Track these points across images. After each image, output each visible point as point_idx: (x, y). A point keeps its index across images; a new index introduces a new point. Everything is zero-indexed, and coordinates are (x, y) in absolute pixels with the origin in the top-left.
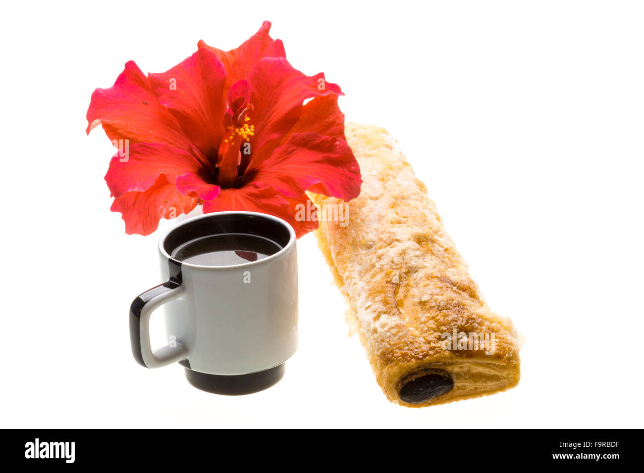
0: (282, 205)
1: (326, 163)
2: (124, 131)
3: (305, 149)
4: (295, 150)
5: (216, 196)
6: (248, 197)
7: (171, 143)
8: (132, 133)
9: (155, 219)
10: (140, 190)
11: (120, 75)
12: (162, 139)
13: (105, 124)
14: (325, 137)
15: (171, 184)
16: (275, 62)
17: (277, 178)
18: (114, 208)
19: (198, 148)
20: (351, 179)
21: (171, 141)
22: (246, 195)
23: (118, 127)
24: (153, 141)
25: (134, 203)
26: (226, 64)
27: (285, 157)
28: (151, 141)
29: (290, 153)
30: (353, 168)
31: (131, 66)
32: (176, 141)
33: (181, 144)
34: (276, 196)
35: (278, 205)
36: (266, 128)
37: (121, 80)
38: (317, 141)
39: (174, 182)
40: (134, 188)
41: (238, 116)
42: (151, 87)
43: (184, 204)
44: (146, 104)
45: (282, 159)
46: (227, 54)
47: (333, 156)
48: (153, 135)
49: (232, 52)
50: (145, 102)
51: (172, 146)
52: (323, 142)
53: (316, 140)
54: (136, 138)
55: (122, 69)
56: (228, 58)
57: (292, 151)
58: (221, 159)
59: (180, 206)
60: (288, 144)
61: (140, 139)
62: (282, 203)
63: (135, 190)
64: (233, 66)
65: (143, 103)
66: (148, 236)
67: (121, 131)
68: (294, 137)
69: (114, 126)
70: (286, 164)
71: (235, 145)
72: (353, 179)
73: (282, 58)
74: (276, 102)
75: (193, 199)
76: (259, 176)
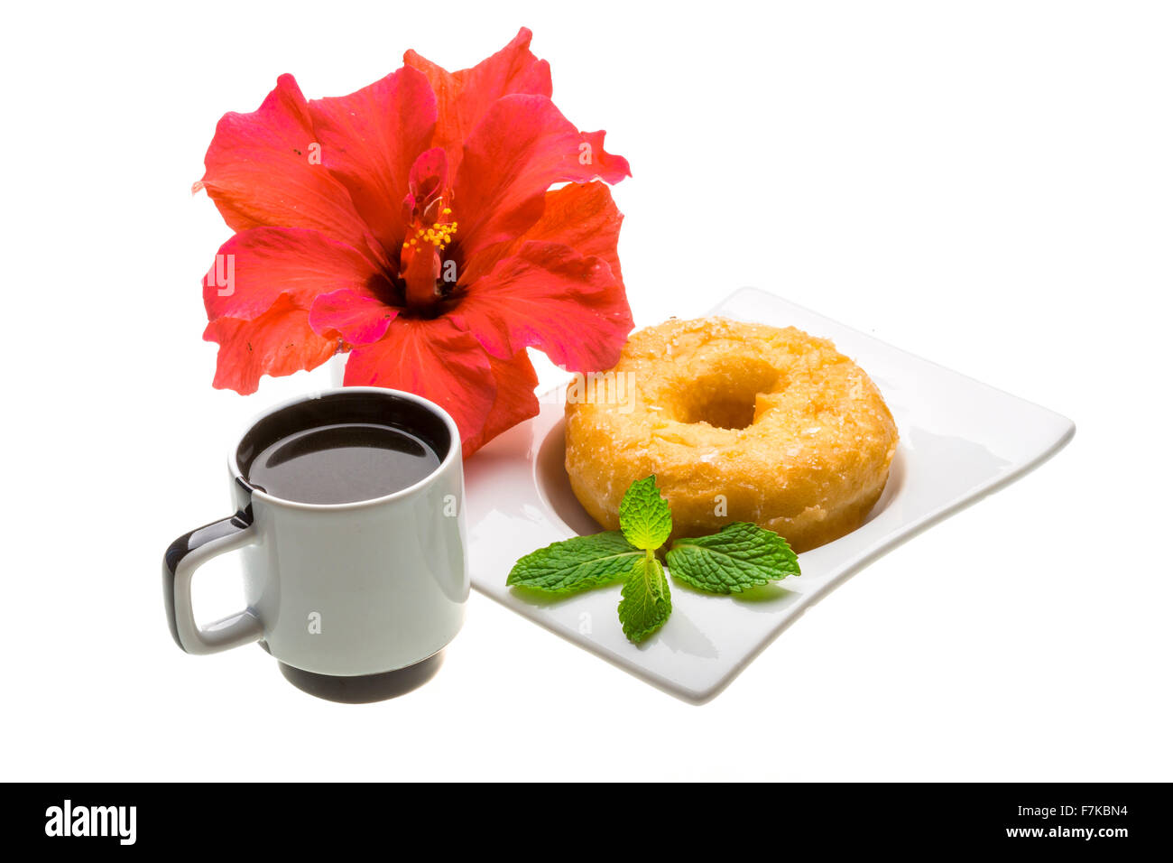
0: (479, 368)
1: (572, 300)
2: (245, 205)
3: (544, 270)
4: (526, 269)
5: (377, 336)
6: (431, 344)
7: (328, 228)
8: (259, 209)
9: (256, 372)
10: (245, 317)
11: (271, 93)
12: (312, 220)
13: (213, 191)
14: (579, 254)
15: (302, 310)
16: (527, 103)
17: (487, 315)
18: (208, 336)
19: (376, 239)
20: (606, 336)
21: (330, 224)
22: (428, 341)
23: (235, 197)
24: (295, 224)
25: (235, 336)
26: (444, 99)
27: (509, 279)
28: (290, 224)
29: (516, 274)
30: (617, 314)
31: (287, 83)
32: (339, 225)
33: (347, 231)
34: (475, 351)
35: (472, 367)
36: (490, 221)
37: (271, 102)
38: (564, 260)
39: (309, 306)
40: (236, 312)
41: (424, 208)
42: (311, 124)
43: (309, 352)
44: (300, 153)
45: (505, 281)
46: (451, 81)
47: (586, 289)
48: (295, 213)
49: (459, 76)
50: (298, 150)
51: (329, 234)
52: (573, 262)
53: (562, 257)
54: (263, 218)
55: (273, 85)
56: (450, 88)
57: (521, 271)
58: (405, 267)
59: (302, 355)
60: (518, 256)
61: (272, 220)
62: (480, 365)
63: (235, 316)
64: (454, 104)
65: (295, 151)
66: (245, 397)
67: (238, 205)
68: (528, 247)
69: (227, 196)
70: (509, 292)
71: (422, 251)
72: (609, 336)
73: (540, 96)
74: (514, 177)
75: (329, 344)
76: (466, 305)
